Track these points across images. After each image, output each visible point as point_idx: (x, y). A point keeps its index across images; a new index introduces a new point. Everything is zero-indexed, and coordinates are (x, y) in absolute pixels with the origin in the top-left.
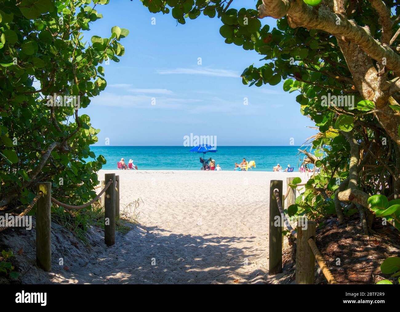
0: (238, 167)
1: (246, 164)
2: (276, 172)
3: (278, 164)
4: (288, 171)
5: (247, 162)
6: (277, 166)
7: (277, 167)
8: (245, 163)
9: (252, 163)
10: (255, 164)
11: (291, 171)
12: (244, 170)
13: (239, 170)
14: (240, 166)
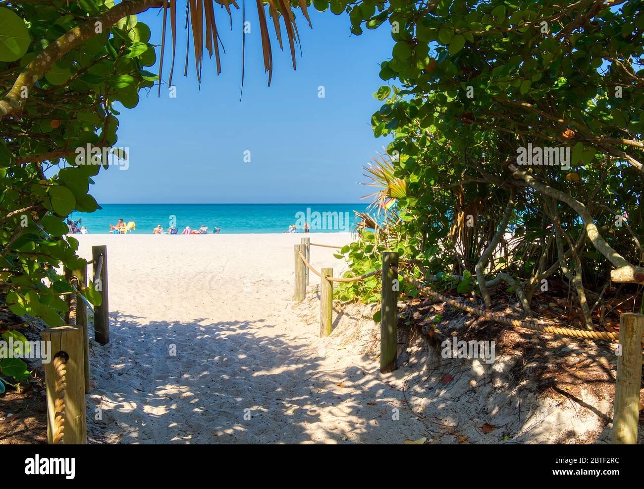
0: (114, 229)
1: (123, 226)
2: (157, 235)
3: (159, 226)
4: (171, 234)
5: (125, 223)
6: (157, 227)
7: (157, 229)
8: (122, 224)
9: (131, 224)
10: (135, 225)
11: (175, 234)
12: (122, 232)
13: (116, 233)
14: (116, 228)
